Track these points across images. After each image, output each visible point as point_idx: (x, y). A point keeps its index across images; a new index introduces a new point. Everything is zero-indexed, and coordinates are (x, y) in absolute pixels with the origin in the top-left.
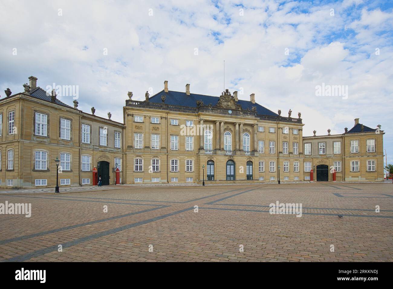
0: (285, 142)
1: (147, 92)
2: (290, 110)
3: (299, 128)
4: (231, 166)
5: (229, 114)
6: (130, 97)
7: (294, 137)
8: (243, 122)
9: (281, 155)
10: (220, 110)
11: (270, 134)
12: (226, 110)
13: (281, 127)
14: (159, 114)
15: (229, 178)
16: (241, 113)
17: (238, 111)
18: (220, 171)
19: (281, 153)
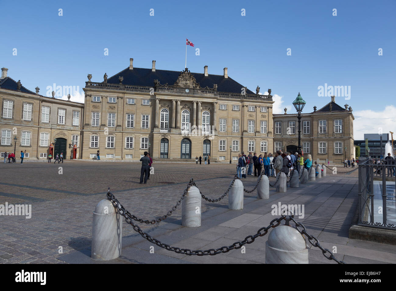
0: (251, 120)
1: (106, 74)
2: (258, 86)
3: (268, 106)
4: (187, 145)
5: (186, 93)
6: (89, 79)
7: (262, 115)
8: (201, 100)
9: (244, 133)
10: (177, 89)
11: (234, 112)
12: (183, 89)
13: (246, 104)
14: (116, 95)
15: (184, 157)
16: (199, 91)
17: (196, 90)
18: (174, 149)
19: (246, 131)
